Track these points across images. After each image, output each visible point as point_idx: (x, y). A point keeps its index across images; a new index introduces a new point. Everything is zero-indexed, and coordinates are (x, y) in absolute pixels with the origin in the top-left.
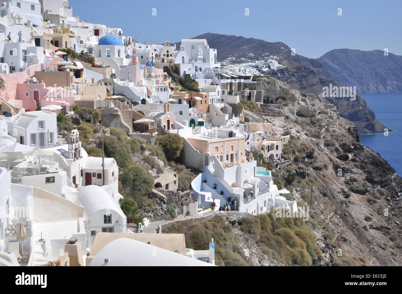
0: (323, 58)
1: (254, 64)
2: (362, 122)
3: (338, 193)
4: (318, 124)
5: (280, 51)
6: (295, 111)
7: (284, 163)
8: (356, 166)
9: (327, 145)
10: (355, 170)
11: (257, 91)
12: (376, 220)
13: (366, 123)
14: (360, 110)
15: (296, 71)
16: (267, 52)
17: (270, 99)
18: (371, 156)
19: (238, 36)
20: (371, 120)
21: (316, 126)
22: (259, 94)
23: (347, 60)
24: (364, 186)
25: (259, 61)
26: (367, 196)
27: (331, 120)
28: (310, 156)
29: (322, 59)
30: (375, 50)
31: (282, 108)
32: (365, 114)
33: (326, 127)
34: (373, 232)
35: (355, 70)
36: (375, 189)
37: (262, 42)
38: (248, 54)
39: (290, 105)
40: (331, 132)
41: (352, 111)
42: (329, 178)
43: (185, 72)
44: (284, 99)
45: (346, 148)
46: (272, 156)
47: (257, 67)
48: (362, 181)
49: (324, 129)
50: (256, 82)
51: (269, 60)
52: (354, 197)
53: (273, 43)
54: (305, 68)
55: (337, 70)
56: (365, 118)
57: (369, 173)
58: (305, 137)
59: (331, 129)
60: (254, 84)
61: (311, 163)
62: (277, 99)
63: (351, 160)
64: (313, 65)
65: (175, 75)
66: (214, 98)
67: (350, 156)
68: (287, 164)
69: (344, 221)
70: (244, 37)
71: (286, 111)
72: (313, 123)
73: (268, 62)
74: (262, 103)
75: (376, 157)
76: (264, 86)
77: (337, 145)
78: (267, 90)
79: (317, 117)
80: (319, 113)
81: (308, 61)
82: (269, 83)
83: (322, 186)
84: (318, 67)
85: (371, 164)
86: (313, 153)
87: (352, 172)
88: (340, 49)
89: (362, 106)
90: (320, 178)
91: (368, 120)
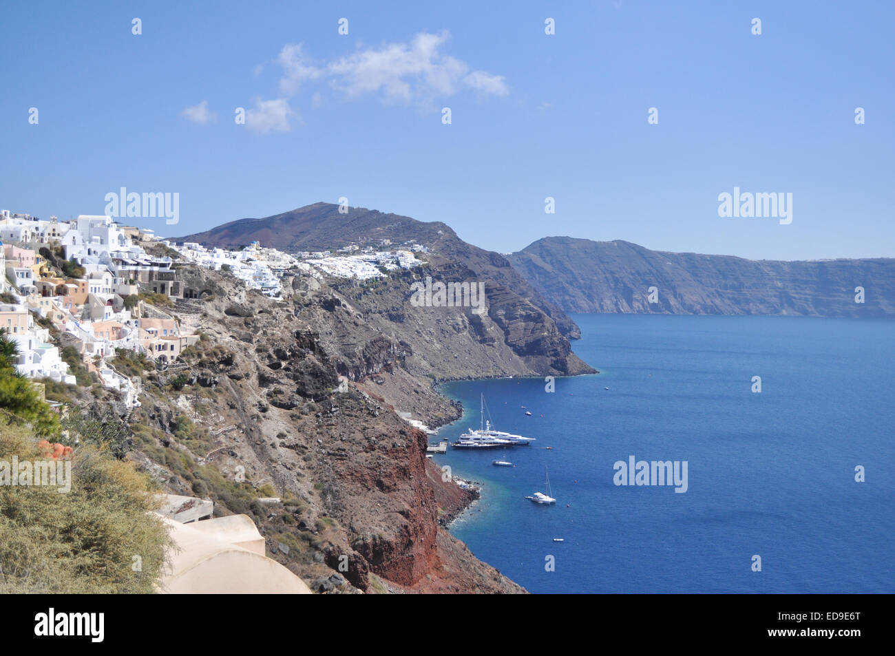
0: (525, 252)
1: (372, 257)
2: (547, 356)
3: (253, 406)
4: (253, 325)
5: (435, 237)
6: (224, 309)
7: (178, 366)
8: (287, 375)
9: (258, 351)
10: (285, 380)
11: (175, 283)
12: (292, 438)
13: (553, 358)
14: (543, 338)
15: (443, 270)
16: (414, 238)
17: (194, 293)
18: (312, 365)
19: (371, 209)
20: (562, 354)
21: (250, 328)
22: (176, 285)
23: (568, 256)
24: (289, 400)
25: (382, 253)
26: (294, 411)
27: (274, 321)
28: (228, 361)
29: (524, 254)
30: (615, 241)
31: (203, 304)
32: (552, 344)
33: (264, 329)
34: (282, 450)
35: (579, 274)
36: (305, 404)
37: (410, 220)
38: (381, 241)
39: (215, 300)
40: (269, 335)
41: (531, 339)
42: (248, 390)
43: (73, 255)
44: (210, 293)
45: (281, 354)
46: (163, 358)
47: (377, 262)
48: (290, 393)
49: (261, 332)
50: (174, 271)
51: (400, 252)
52: (274, 411)
53: (427, 223)
54: (460, 267)
55: (548, 273)
56: (552, 351)
57: (302, 384)
58: (228, 339)
59: (269, 332)
60: (172, 273)
61: (228, 371)
62: (201, 293)
63: (284, 369)
64: (495, 262)
65: (58, 259)
66: (99, 288)
67: (284, 364)
68: (182, 367)
69: (247, 437)
70: (381, 211)
71: (209, 307)
72: (247, 324)
73: (397, 255)
74: (181, 297)
75: (318, 366)
76: (185, 276)
77: (271, 351)
78: (189, 282)
79: (255, 317)
80: (260, 312)
81: (486, 255)
82: (192, 272)
83: (234, 397)
84: (503, 265)
85: (310, 374)
86: (231, 358)
87: (279, 383)
88: (557, 237)
89: (548, 330)
90: (234, 389)
91: (556, 354)
